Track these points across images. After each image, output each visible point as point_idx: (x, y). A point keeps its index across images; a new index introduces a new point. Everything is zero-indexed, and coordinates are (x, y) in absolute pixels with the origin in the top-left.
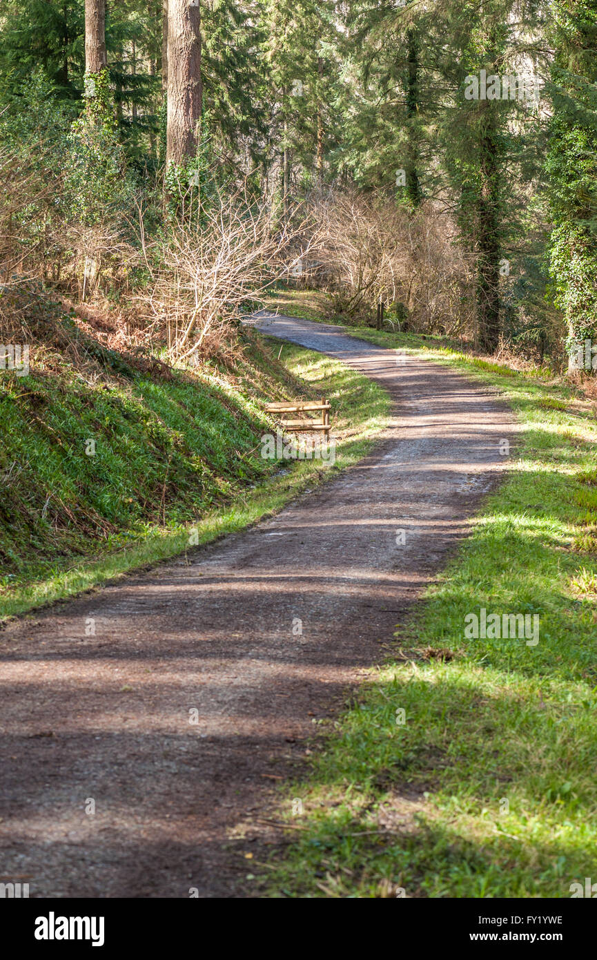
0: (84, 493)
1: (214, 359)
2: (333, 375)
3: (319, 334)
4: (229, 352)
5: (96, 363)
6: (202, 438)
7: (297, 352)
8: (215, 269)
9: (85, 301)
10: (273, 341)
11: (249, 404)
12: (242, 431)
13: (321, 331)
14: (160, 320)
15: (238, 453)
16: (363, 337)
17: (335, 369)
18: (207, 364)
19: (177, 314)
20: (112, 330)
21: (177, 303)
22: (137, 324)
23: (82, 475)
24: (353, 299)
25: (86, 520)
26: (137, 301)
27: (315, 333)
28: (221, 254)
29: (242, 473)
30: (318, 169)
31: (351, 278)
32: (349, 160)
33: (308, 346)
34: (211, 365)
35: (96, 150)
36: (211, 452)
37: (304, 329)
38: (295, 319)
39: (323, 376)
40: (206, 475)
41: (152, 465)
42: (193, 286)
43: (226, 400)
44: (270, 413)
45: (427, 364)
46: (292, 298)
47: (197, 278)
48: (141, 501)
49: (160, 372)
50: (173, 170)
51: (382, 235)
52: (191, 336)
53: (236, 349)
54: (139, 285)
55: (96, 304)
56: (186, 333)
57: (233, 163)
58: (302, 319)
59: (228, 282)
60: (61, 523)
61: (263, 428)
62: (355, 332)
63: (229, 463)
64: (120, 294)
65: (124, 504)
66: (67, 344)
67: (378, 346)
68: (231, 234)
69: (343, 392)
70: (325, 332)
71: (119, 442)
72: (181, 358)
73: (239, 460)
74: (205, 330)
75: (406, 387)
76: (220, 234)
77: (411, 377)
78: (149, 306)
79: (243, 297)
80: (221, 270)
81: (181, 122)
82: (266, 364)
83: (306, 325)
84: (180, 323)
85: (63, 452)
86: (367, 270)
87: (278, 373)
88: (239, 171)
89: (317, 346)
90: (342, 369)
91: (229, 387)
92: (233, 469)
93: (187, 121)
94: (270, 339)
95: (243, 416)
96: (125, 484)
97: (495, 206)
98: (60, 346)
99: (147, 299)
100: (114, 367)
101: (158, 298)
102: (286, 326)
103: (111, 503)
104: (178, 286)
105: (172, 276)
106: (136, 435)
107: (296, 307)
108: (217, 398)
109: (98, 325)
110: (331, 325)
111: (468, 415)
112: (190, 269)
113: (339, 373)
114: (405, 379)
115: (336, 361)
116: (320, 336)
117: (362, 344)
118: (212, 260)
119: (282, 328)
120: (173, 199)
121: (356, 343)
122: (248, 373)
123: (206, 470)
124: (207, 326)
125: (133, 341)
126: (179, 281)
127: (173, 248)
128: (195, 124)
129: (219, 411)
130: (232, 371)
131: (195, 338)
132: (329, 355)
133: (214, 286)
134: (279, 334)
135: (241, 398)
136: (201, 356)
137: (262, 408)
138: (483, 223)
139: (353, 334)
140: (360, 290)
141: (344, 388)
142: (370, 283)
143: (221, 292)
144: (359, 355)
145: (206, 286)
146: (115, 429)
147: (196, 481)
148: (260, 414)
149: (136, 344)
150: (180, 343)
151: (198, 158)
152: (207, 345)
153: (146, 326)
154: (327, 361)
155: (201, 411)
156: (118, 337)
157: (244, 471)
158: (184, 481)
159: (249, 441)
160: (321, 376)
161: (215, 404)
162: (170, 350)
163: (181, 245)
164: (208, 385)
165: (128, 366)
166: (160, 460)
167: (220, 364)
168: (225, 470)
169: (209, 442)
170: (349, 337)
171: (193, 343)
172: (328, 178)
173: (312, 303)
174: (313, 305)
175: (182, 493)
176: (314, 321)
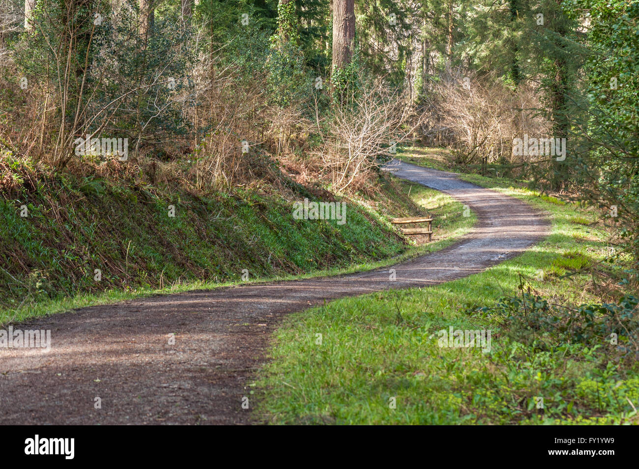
0: (287, 254)
1: (361, 191)
2: (445, 205)
3: (440, 178)
4: (371, 187)
5: (291, 190)
6: (351, 234)
7: (423, 191)
8: (361, 136)
9: (280, 155)
10: (407, 183)
11: (381, 218)
12: (376, 232)
13: (443, 177)
14: (327, 167)
15: (373, 244)
16: (471, 181)
17: (446, 202)
18: (357, 194)
19: (338, 163)
20: (298, 173)
21: (338, 156)
22: (314, 169)
23: (286, 246)
24: (469, 154)
25: (289, 267)
26: (314, 155)
27: (438, 178)
28: (365, 126)
29: (374, 254)
30: (448, 55)
31: (469, 139)
32: (470, 50)
33: (431, 187)
34: (359, 195)
35: (286, 55)
36: (356, 242)
37: (431, 175)
38: (425, 168)
39: (438, 205)
40: (353, 253)
41: (322, 245)
42: (349, 146)
43: (367, 215)
44: (395, 223)
45: (509, 198)
46: (425, 153)
47: (350, 141)
48: (317, 261)
49: (328, 197)
50: (337, 71)
51: (492, 107)
52: (347, 177)
53: (376, 185)
54: (314, 146)
55: (287, 157)
56: (344, 174)
57: (384, 52)
58: (430, 168)
59: (369, 143)
60: (277, 266)
61: (390, 231)
62: (467, 177)
63: (367, 248)
64: (303, 151)
65: (308, 261)
66: (274, 180)
67: (480, 186)
68: (371, 114)
69: (448, 215)
70: (445, 177)
71: (305, 231)
72: (341, 190)
73: (373, 247)
74: (355, 173)
75: (490, 212)
76: (364, 114)
77: (495, 206)
78: (321, 158)
79: (379, 152)
80: (365, 136)
81: (342, 41)
82: (396, 196)
83: (432, 173)
84: (340, 168)
85: (276, 234)
86: (480, 132)
87: (405, 202)
88: (387, 58)
89: (437, 186)
90: (451, 201)
91: (370, 207)
92: (369, 252)
93: (345, 40)
94: (405, 182)
95: (377, 224)
96: (308, 252)
97: (565, 89)
98: (271, 181)
99: (320, 154)
100: (301, 193)
101: (326, 153)
102: (418, 173)
103: (301, 261)
104: (338, 145)
105: (334, 139)
106: (314, 229)
107: (428, 160)
108: (361, 213)
109: (290, 170)
110: (451, 173)
111: (521, 227)
112: (345, 136)
113: (448, 203)
114: (491, 207)
115: (448, 196)
116: (441, 180)
117: (471, 185)
118: (359, 130)
119: (414, 174)
120: (337, 90)
121: (465, 185)
122: (383, 200)
123: (353, 251)
124: (357, 170)
125: (311, 179)
126: (339, 143)
127: (336, 123)
128: (350, 42)
129: (362, 220)
130: (372, 198)
131: (349, 178)
132: (444, 192)
133: (361, 146)
134: (412, 179)
135: (377, 214)
136: (353, 189)
137: (390, 221)
138: (556, 100)
139: (464, 179)
140: (475, 147)
141: (449, 213)
142: (482, 143)
143: (365, 149)
144: (465, 192)
145: (356, 145)
146: (303, 224)
147: (348, 256)
148: (389, 224)
149: (313, 181)
150: (340, 181)
151: (352, 64)
152: (357, 182)
153: (319, 170)
154: (441, 196)
155: (351, 220)
156: (302, 177)
157: (376, 253)
158: (340, 254)
159: (380, 238)
160: (436, 206)
161: (360, 216)
162: (334, 185)
163: (341, 121)
164: (356, 205)
165: (309, 193)
166: (327, 242)
167: (365, 194)
168: (364, 252)
169: (356, 236)
170: (461, 181)
171: (348, 181)
172: (456, 62)
173: (439, 156)
174: (440, 158)
175: (339, 260)
176: (439, 170)
